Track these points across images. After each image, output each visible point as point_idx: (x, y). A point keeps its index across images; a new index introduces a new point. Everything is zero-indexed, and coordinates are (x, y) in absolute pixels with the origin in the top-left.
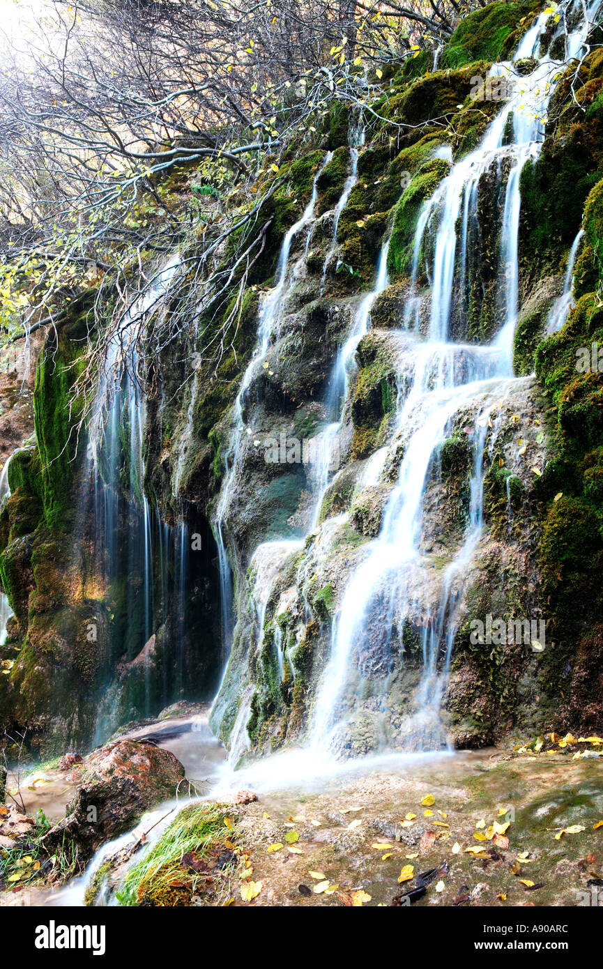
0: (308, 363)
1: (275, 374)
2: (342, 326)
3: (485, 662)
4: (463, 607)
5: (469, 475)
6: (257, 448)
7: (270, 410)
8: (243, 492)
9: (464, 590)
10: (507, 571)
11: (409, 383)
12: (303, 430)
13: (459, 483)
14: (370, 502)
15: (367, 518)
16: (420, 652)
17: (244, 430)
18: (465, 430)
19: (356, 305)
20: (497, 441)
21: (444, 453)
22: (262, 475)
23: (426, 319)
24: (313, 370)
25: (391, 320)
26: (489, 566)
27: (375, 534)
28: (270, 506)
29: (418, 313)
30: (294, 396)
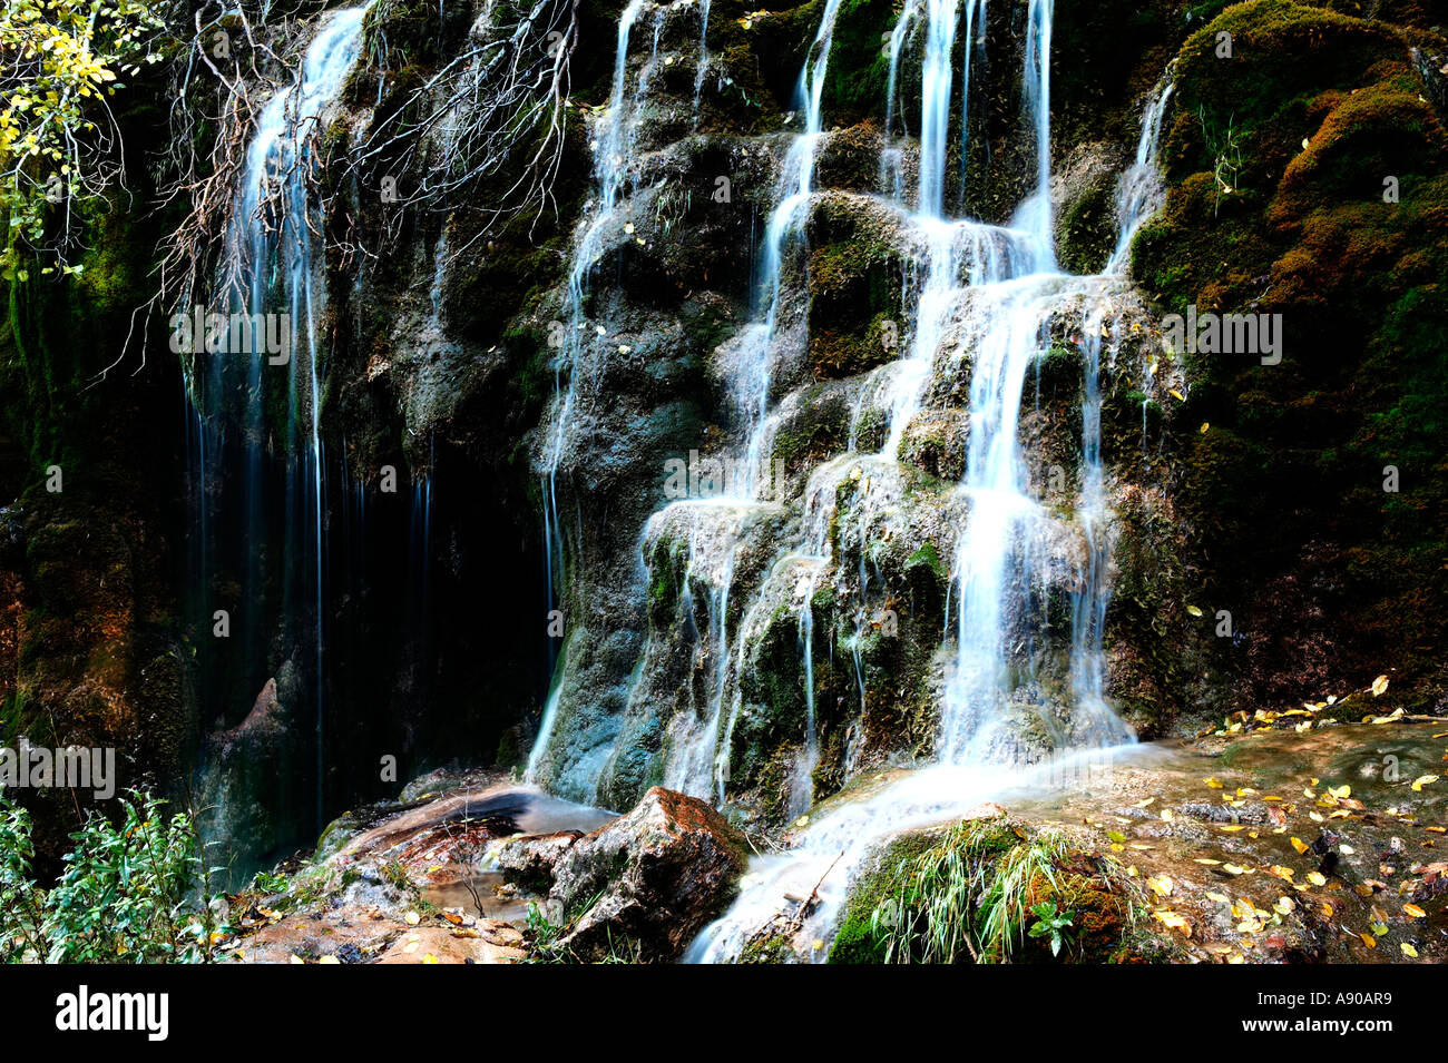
0: (696, 231)
1: (647, 243)
2: (755, 179)
3: (1146, 634)
4: (1112, 566)
5: (1082, 398)
6: (626, 357)
7: (632, 301)
8: (602, 425)
9: (1110, 544)
10: (1156, 520)
11: (924, 271)
12: (700, 331)
13: (1068, 410)
14: (943, 433)
15: (943, 455)
16: (1068, 626)
17: (589, 328)
18: (1071, 339)
19: (781, 150)
20: (1119, 355)
21: (1045, 368)
22: (636, 399)
23: (913, 182)
24: (704, 242)
25: (860, 179)
26: (1131, 514)
27: (958, 476)
28: (658, 447)
29: (900, 172)
30: (681, 280)
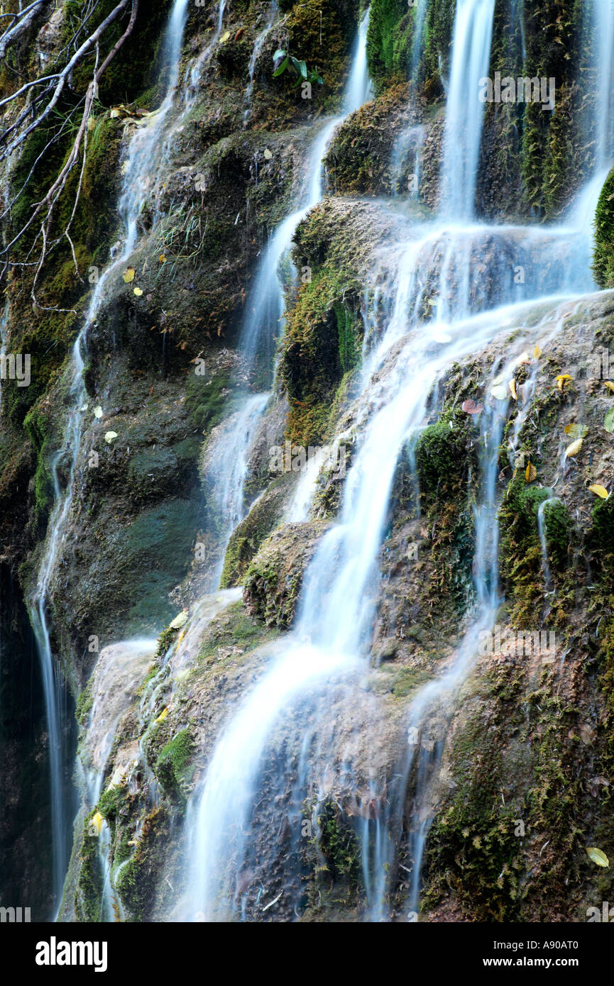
0: (213, 270)
1: (145, 294)
2: (277, 190)
3: (487, 893)
4: (444, 774)
5: (471, 500)
6: (111, 446)
7: (139, 367)
8: (84, 539)
9: (449, 739)
10: (536, 700)
12: (201, 407)
13: (453, 516)
14: (281, 557)
15: (273, 590)
16: (356, 871)
17: (90, 410)
18: (464, 407)
19: (304, 146)
20: (526, 428)
21: (421, 453)
22: (122, 502)
23: (433, 173)
24: (223, 282)
25: (365, 176)
26: (501, 688)
27: (285, 625)
28: (134, 566)
29: (419, 160)
30: (184, 338)
